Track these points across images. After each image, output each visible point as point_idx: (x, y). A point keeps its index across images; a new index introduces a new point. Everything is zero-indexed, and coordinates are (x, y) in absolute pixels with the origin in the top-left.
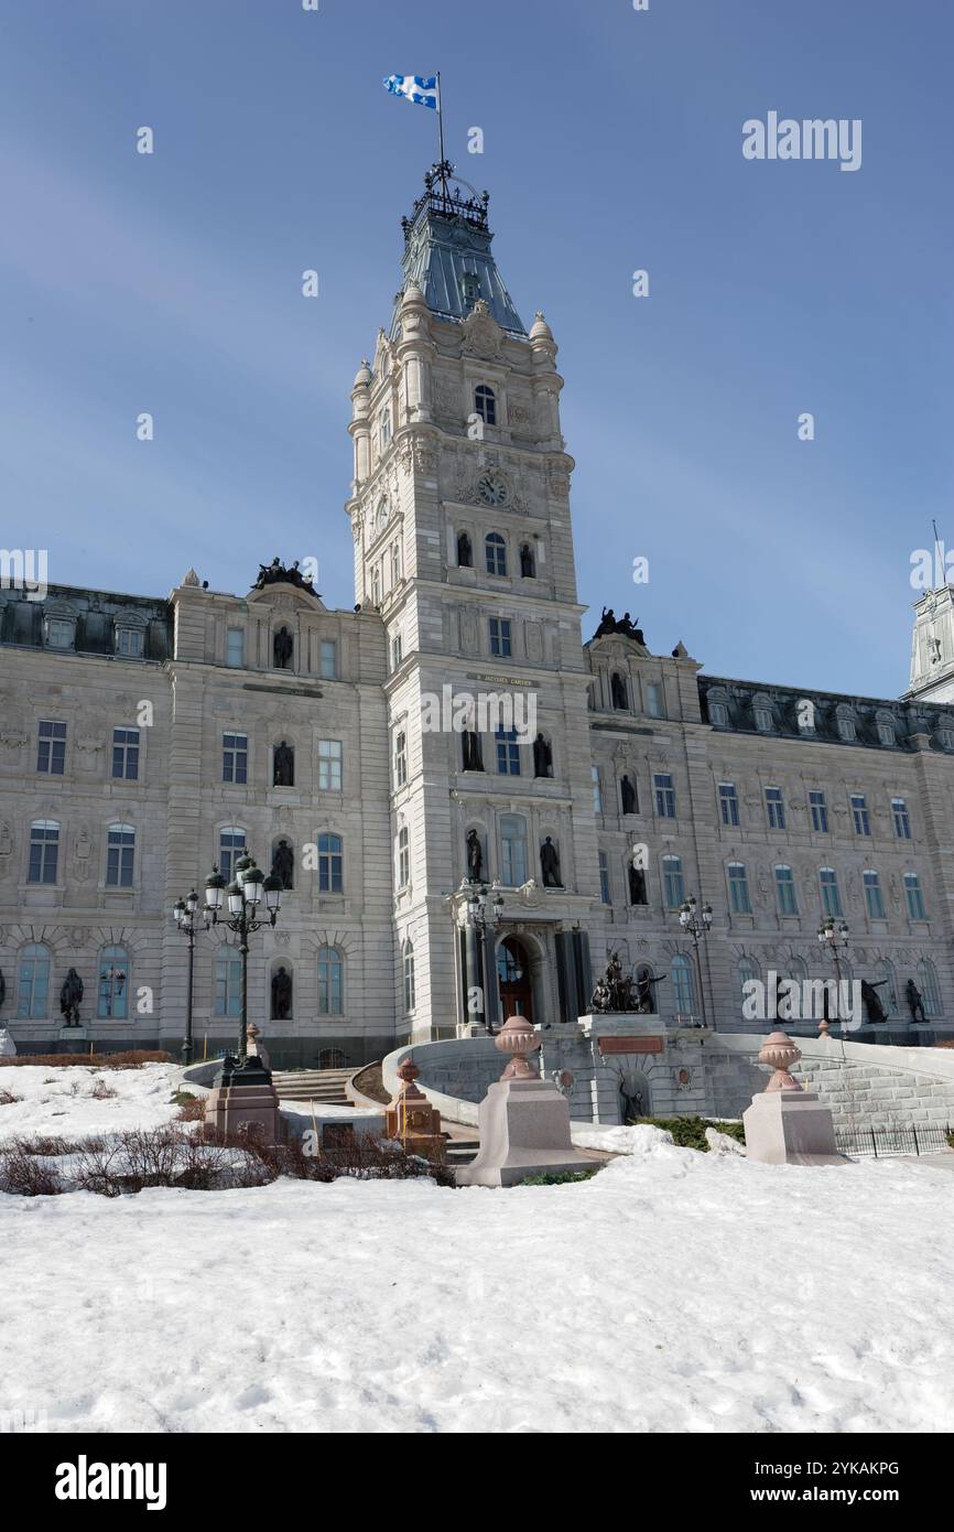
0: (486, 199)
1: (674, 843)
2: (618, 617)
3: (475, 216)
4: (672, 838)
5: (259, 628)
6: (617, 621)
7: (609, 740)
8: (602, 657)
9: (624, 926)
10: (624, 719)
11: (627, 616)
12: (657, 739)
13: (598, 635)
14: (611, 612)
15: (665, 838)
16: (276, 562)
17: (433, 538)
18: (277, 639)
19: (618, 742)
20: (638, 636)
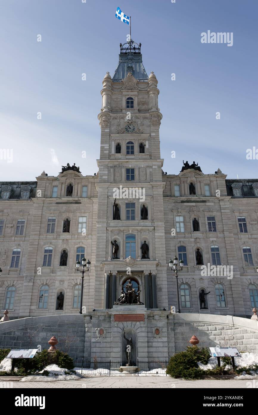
0: (140, 45)
1: (215, 241)
2: (190, 164)
3: (137, 51)
4: (215, 239)
5: (62, 185)
6: (190, 165)
7: (187, 206)
8: (185, 178)
9: (193, 273)
10: (193, 198)
11: (194, 162)
12: (208, 204)
13: (182, 171)
14: (187, 162)
15: (211, 239)
16: (68, 164)
17: (107, 146)
18: (68, 188)
19: (191, 206)
20: (199, 169)
